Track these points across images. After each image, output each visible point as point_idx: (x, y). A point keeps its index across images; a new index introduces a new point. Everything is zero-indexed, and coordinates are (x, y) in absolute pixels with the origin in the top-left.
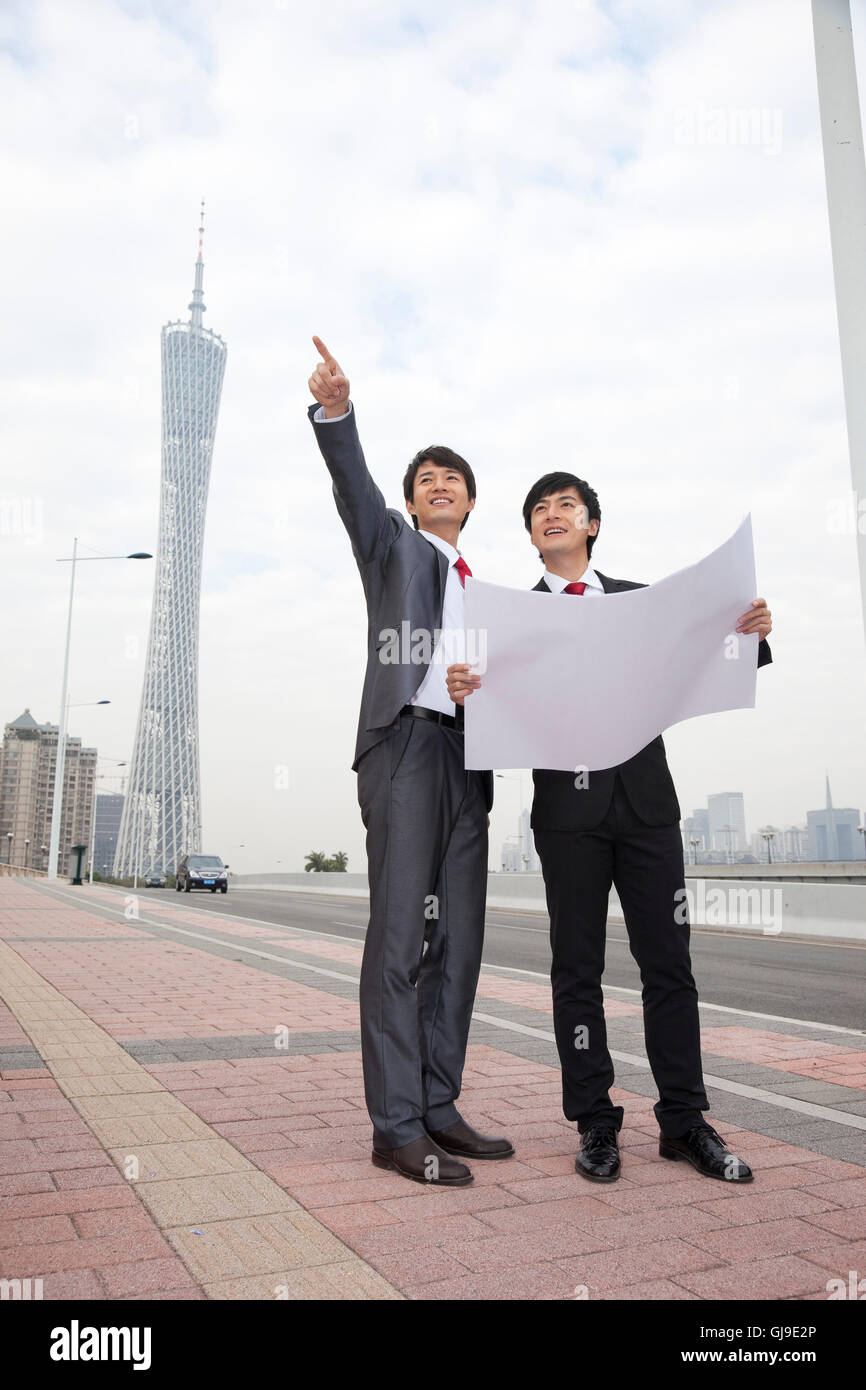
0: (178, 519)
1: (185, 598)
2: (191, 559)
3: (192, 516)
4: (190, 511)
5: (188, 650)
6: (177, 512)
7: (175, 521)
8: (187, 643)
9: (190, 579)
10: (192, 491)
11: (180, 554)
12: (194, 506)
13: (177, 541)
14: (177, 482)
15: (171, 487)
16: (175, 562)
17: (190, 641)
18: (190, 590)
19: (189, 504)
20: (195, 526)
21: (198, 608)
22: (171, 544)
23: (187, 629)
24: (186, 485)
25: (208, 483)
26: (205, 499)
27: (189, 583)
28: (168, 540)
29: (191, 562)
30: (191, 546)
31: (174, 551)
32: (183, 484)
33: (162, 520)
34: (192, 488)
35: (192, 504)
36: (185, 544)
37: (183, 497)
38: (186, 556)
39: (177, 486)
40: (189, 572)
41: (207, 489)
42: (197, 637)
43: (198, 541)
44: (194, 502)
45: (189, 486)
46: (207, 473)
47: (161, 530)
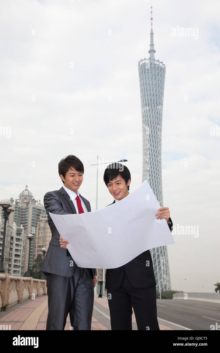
0: (150, 140)
1: (156, 172)
2: (157, 156)
3: (156, 138)
4: (155, 136)
5: (158, 194)
6: (150, 137)
7: (149, 141)
8: (158, 191)
9: (157, 164)
10: (155, 128)
11: (152, 154)
12: (157, 134)
13: (150, 149)
14: (149, 125)
15: (146, 127)
16: (150, 158)
17: (159, 191)
18: (157, 169)
19: (154, 133)
20: (157, 142)
21: (161, 176)
22: (148, 150)
23: (157, 185)
24: (152, 126)
25: (162, 124)
26: (161, 131)
27: (157, 166)
28: (147, 149)
29: (157, 158)
30: (156, 151)
31: (150, 154)
32: (151, 126)
33: (144, 141)
34: (155, 126)
35: (155, 133)
36: (154, 150)
37: (152, 136)
38: (154, 155)
39: (149, 127)
40: (156, 162)
41: (161, 126)
42: (161, 189)
43: (159, 148)
44: (157, 132)
45: (154, 126)
46: (161, 120)
47: (144, 145)
